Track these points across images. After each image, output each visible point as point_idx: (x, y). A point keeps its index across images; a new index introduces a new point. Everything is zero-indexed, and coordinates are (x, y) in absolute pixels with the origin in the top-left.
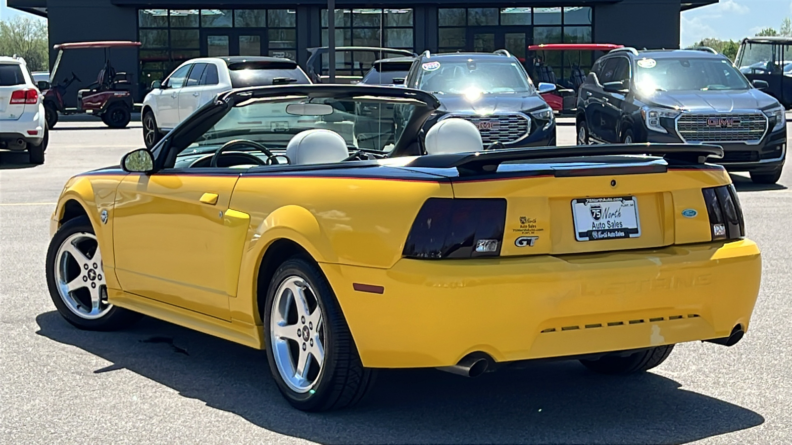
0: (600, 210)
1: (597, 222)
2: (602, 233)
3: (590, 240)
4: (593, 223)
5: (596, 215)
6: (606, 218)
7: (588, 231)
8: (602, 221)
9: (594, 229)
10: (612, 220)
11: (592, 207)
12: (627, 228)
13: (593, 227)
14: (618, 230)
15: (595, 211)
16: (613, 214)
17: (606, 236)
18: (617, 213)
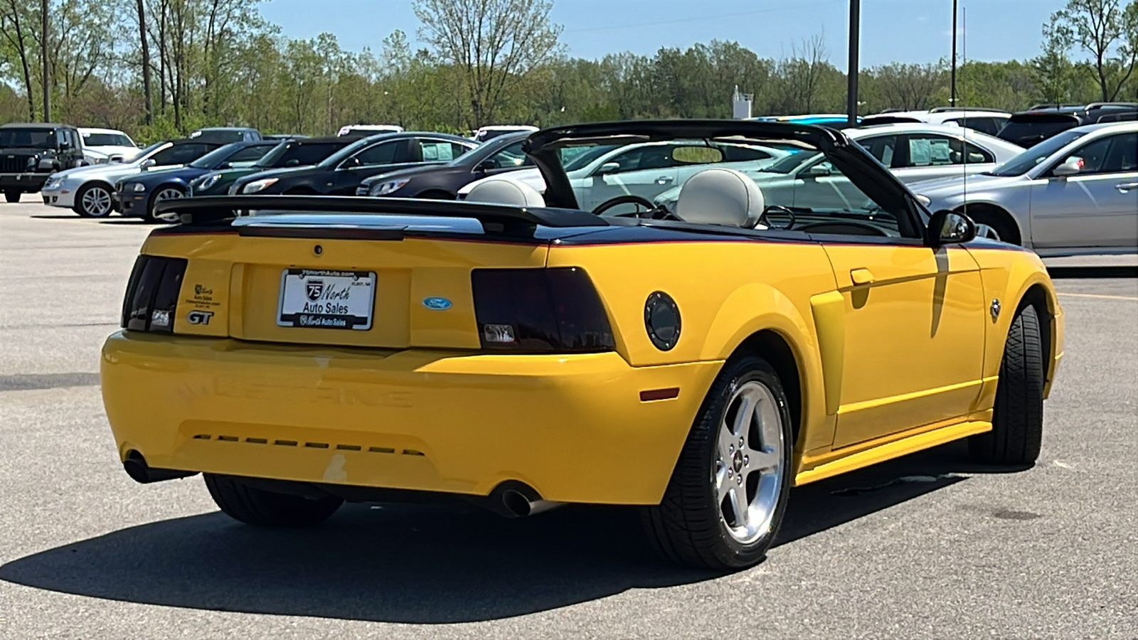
0: (322, 287)
1: (311, 303)
2: (314, 319)
3: (294, 326)
4: (307, 304)
5: (314, 293)
6: (327, 298)
7: (297, 314)
8: (319, 302)
9: (306, 311)
10: (334, 303)
11: (310, 282)
12: (353, 316)
13: (305, 309)
14: (338, 317)
15: (313, 288)
16: (338, 295)
17: (319, 323)
18: (344, 293)
